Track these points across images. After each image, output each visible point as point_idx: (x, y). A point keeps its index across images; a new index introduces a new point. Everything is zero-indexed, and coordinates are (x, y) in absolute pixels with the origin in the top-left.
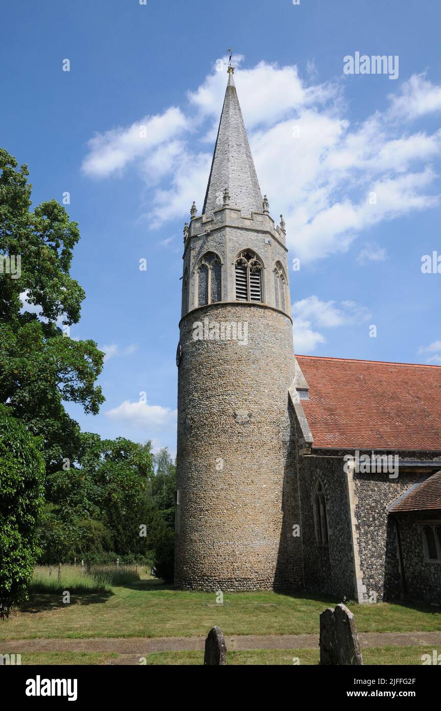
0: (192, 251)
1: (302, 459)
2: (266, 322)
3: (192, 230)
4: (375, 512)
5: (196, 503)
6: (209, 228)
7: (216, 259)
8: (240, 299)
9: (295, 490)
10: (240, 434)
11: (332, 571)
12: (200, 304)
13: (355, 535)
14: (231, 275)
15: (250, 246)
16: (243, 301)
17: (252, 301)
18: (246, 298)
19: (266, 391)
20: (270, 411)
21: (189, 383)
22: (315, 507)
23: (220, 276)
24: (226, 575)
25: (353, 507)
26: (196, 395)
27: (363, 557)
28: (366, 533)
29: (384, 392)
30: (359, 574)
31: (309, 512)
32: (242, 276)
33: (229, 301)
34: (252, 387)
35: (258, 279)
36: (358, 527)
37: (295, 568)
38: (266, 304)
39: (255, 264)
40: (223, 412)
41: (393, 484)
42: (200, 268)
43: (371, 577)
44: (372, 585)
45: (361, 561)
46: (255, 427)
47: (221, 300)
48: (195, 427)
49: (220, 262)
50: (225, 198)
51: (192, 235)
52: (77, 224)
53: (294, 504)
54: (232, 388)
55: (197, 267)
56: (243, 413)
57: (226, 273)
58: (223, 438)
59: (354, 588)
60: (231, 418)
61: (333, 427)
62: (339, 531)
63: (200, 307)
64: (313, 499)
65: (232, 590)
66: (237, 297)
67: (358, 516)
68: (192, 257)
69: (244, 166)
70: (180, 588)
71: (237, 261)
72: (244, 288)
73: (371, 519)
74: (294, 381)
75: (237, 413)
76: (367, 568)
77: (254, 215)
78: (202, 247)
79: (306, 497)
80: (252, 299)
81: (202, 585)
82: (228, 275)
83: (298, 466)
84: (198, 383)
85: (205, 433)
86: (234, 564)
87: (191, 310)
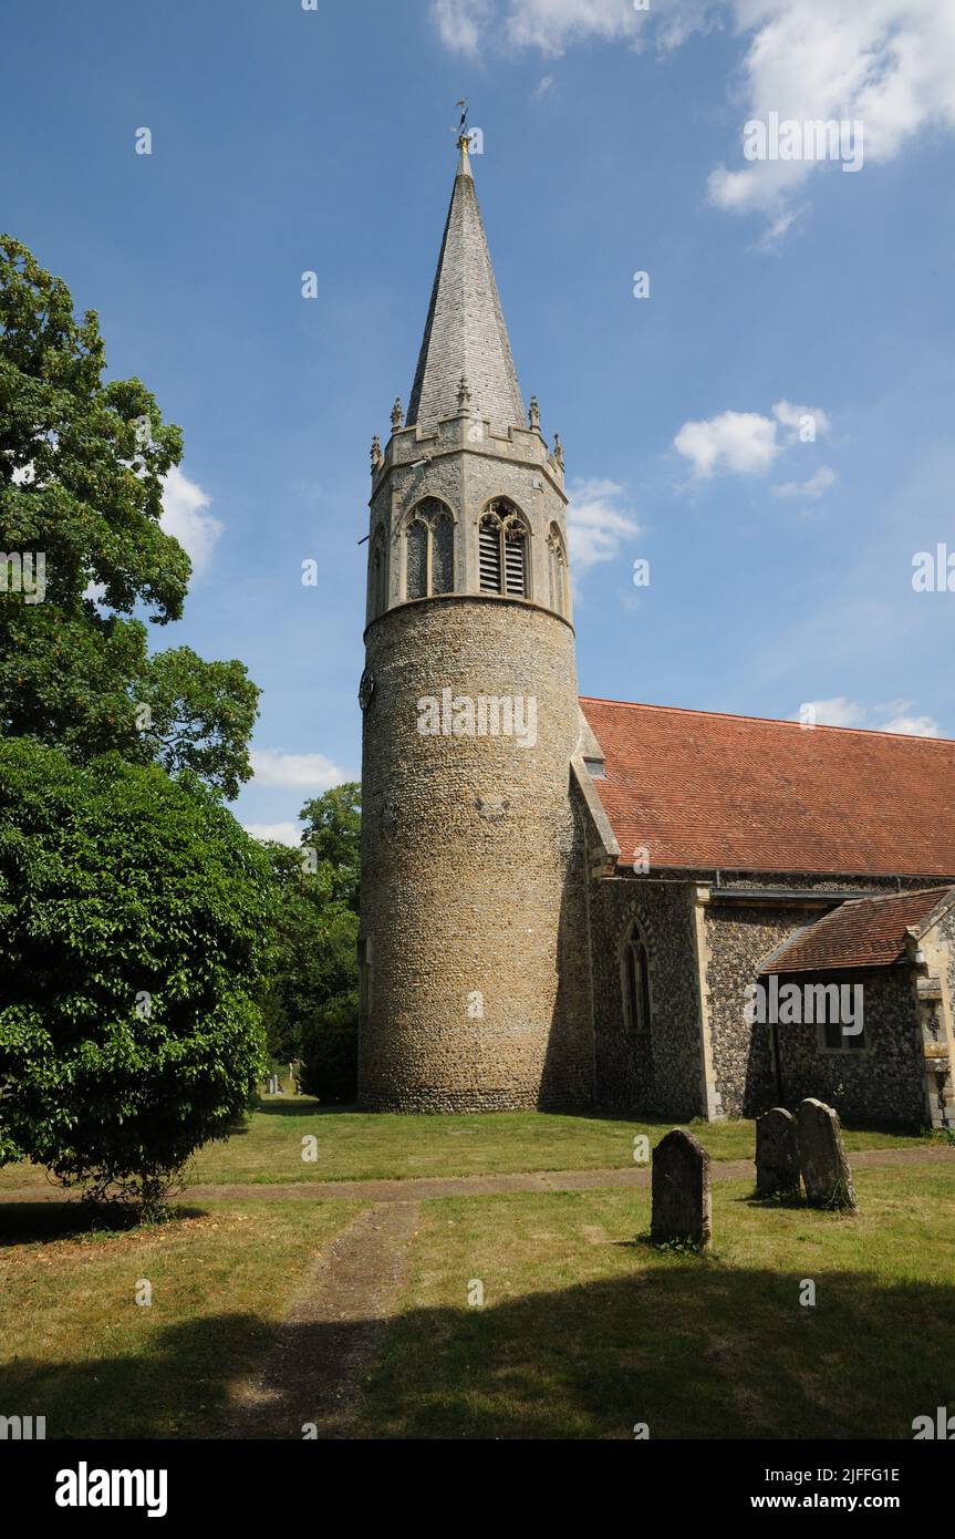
0: (394, 494)
1: (596, 885)
2: (534, 635)
3: (395, 453)
4: (737, 973)
5: (407, 961)
6: (429, 451)
7: (442, 512)
8: (488, 590)
9: (583, 938)
10: (488, 839)
11: (656, 1073)
12: (410, 596)
13: (706, 1012)
14: (472, 545)
15: (506, 492)
16: (493, 594)
17: (510, 594)
18: (498, 589)
19: (534, 761)
20: (540, 798)
21: (392, 743)
22: (623, 968)
23: (451, 544)
24: (462, 1084)
25: (703, 966)
26: (404, 765)
27: (718, 1047)
28: (723, 1009)
29: (731, 769)
30: (710, 1075)
31: (610, 976)
32: (491, 546)
33: (468, 594)
34: (510, 754)
35: (519, 554)
36: (710, 999)
37: (580, 1071)
38: (535, 602)
39: (515, 525)
40: (457, 798)
41: (766, 929)
42: (410, 527)
43: (729, 1079)
44: (730, 1092)
45: (715, 1054)
46: (515, 825)
47: (452, 591)
48: (403, 824)
49: (451, 518)
50: (460, 396)
51: (395, 462)
52: (181, 430)
53: (579, 962)
54: (473, 754)
55: (404, 525)
56: (493, 801)
57: (463, 540)
58: (457, 846)
59: (701, 1098)
60: (473, 810)
61: (648, 829)
62: (673, 1007)
63: (411, 601)
64: (620, 954)
65: (473, 1109)
66: (482, 585)
67: (711, 982)
68: (394, 506)
69: (490, 335)
70: (373, 1108)
71: (483, 519)
72: (495, 569)
73: (731, 986)
74: (579, 743)
75: (483, 800)
76: (724, 1065)
77: (514, 433)
78: (414, 488)
79: (605, 948)
80: (509, 590)
81: (417, 1103)
82: (468, 543)
83: (589, 897)
84: (408, 743)
85: (423, 835)
86: (477, 1065)
87: (394, 606)
